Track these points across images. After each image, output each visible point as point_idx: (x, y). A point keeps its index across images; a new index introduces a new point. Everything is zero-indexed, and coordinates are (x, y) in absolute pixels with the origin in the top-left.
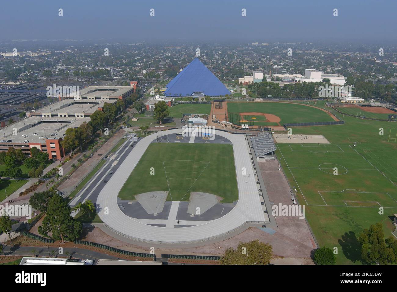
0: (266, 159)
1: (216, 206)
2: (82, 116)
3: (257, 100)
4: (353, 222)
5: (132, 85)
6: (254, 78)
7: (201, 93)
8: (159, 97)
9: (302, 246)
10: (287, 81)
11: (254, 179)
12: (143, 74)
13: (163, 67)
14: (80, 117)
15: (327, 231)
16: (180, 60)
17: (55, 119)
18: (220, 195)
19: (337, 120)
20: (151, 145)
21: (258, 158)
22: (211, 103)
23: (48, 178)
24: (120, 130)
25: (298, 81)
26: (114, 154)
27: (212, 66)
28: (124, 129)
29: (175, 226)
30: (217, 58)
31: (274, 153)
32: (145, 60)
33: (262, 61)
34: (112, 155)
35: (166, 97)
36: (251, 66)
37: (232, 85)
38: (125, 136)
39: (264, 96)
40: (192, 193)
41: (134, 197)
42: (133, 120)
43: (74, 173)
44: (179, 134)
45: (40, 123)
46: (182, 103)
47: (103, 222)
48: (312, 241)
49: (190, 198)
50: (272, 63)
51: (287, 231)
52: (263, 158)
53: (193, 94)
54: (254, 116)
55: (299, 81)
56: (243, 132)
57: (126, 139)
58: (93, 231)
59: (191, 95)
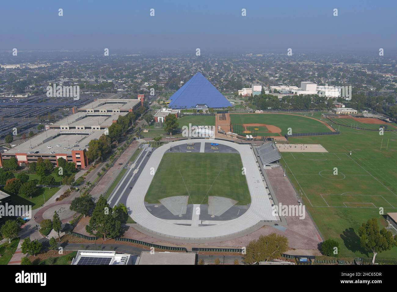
0: (272, 167)
1: (232, 208)
2: (98, 128)
3: (258, 112)
4: (352, 220)
5: (139, 98)
6: (253, 90)
7: (204, 105)
8: (166, 110)
9: (310, 240)
10: (284, 93)
11: (263, 185)
12: (145, 86)
13: (164, 79)
14: (96, 129)
15: (330, 228)
16: (179, 72)
17: (72, 131)
18: (234, 199)
19: (333, 131)
20: (165, 155)
21: (264, 166)
22: (215, 115)
23: (77, 185)
24: (134, 141)
25: (294, 93)
26: (133, 163)
27: (210, 78)
28: (137, 140)
29: (200, 225)
30: (215, 70)
31: (278, 161)
32: (144, 72)
33: (258, 73)
34: (132, 164)
35: (173, 109)
36: (248, 78)
37: (233, 97)
38: (140, 147)
39: (264, 108)
40: (209, 197)
41: (159, 201)
42: (144, 131)
43: (100, 181)
44: (190, 144)
45: (59, 135)
46: (187, 115)
47: (136, 223)
48: (318, 236)
49: (209, 201)
50: (268, 75)
51: (296, 228)
52: (270, 166)
53: (197, 107)
54: (257, 127)
55: (296, 93)
56: (248, 142)
57: (142, 149)
58: (129, 230)
59: (195, 107)
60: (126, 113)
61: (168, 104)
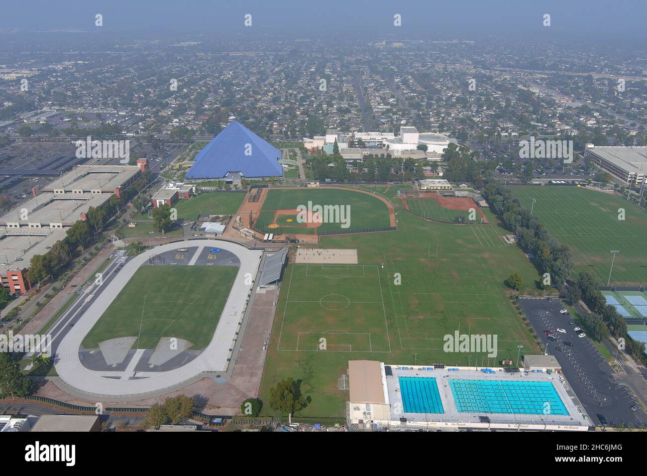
0: (267, 289)
1: (182, 354)
2: (59, 226)
3: (312, 185)
4: (310, 369)
5: (139, 165)
6: (325, 141)
7: (239, 172)
8: (174, 185)
9: (244, 395)
10: (370, 148)
11: (239, 318)
13: (209, 109)
14: (56, 227)
17: (24, 231)
18: (191, 341)
19: (392, 223)
20: (140, 269)
21: (258, 288)
22: (246, 192)
23: (7, 321)
24: (109, 244)
25: (385, 147)
26: (91, 284)
28: (113, 242)
29: (131, 378)
30: (302, 85)
32: (185, 90)
34: (89, 285)
35: (185, 184)
38: (112, 255)
40: (162, 339)
41: (98, 345)
42: (129, 226)
43: (38, 314)
44: (182, 250)
45: (4, 237)
46: (206, 192)
47: (58, 376)
48: (256, 391)
49: (158, 345)
51: (238, 381)
52: (265, 288)
53: (227, 176)
55: (388, 147)
56: (263, 246)
57: (112, 259)
59: (224, 177)
60: (110, 195)
61: (188, 167)
